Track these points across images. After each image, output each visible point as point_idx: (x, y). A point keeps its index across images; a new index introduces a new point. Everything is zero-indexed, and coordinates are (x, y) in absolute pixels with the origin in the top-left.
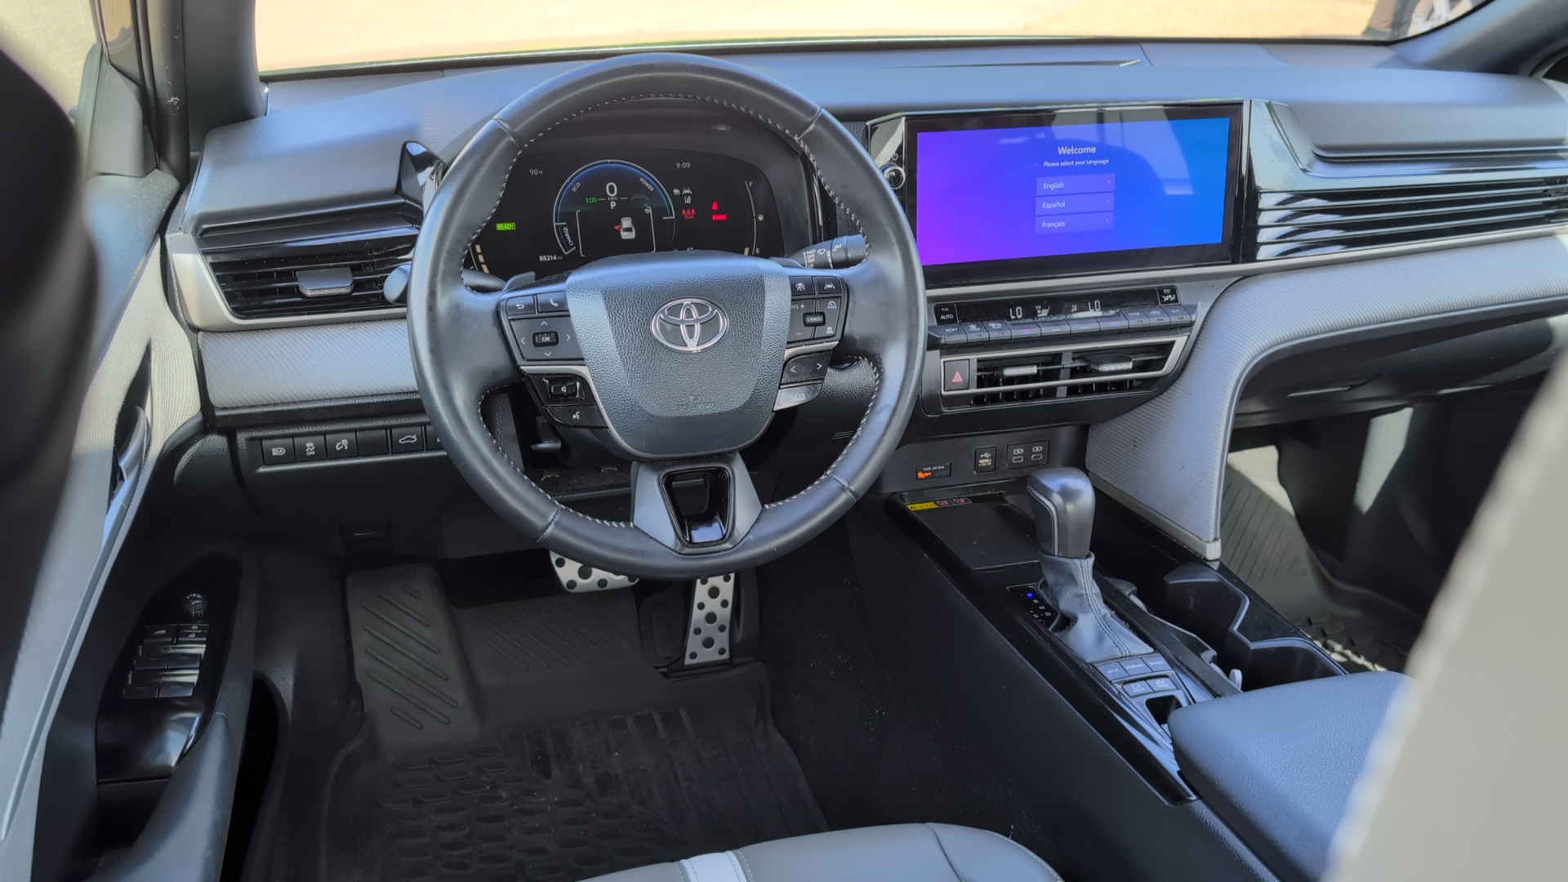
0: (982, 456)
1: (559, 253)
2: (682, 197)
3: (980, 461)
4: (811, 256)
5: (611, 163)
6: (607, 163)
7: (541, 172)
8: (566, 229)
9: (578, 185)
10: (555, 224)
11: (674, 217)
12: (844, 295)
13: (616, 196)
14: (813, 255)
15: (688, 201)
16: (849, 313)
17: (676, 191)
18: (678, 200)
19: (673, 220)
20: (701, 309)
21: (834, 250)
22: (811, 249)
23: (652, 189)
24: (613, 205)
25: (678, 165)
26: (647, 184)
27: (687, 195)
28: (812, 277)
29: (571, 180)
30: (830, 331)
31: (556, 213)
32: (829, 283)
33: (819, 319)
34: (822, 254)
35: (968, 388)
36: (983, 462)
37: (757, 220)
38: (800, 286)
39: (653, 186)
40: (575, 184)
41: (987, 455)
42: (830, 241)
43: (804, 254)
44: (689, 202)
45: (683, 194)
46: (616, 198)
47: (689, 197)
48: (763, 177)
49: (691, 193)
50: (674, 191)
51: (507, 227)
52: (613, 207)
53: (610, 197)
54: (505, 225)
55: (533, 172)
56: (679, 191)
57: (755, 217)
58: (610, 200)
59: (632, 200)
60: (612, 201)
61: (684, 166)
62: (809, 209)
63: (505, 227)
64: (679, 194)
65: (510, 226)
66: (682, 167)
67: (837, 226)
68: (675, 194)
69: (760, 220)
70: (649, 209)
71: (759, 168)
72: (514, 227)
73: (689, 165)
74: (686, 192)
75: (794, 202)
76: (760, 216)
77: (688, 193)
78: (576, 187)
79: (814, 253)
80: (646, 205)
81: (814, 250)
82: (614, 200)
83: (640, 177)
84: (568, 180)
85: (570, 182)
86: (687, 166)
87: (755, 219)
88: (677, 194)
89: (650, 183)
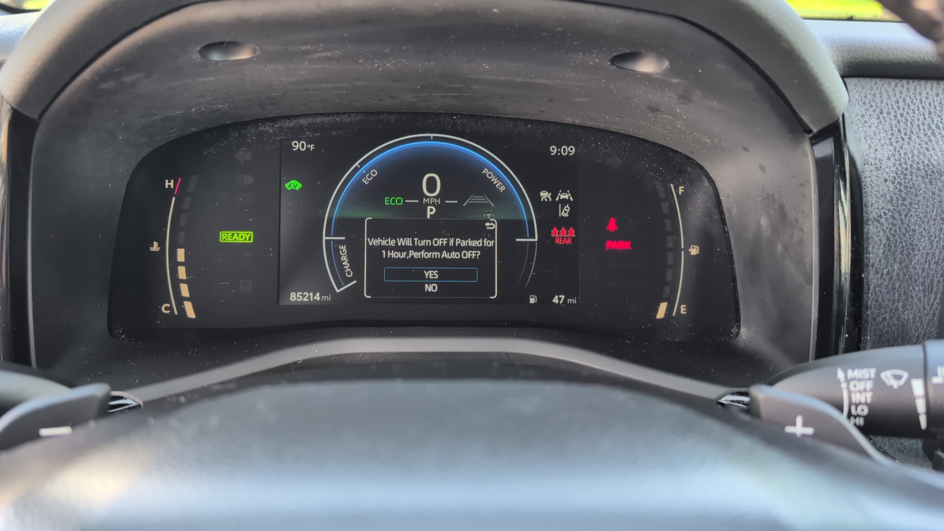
1: (326, 289)
2: (553, 206)
4: (861, 386)
5: (435, 139)
6: (428, 139)
7: (312, 147)
8: (343, 248)
9: (374, 173)
10: (324, 238)
11: (536, 240)
13: (437, 197)
14: (869, 385)
15: (565, 212)
17: (545, 195)
18: (547, 212)
19: (535, 242)
21: (935, 380)
23: (502, 189)
24: (431, 211)
25: (553, 150)
26: (495, 180)
27: (564, 202)
29: (362, 164)
31: (330, 219)
34: (895, 384)
37: (687, 253)
39: (504, 184)
40: (368, 171)
43: (840, 375)
44: (566, 215)
45: (557, 199)
46: (437, 200)
47: (567, 206)
48: (706, 180)
49: (572, 199)
50: (542, 194)
51: (237, 238)
52: (431, 215)
53: (427, 197)
54: (236, 235)
55: (297, 146)
56: (550, 194)
57: (683, 250)
58: (426, 203)
59: (464, 205)
60: (430, 205)
61: (565, 152)
62: (818, 250)
63: (234, 238)
64: (550, 200)
65: (242, 237)
66: (560, 152)
67: (873, 266)
68: (542, 200)
69: (692, 254)
70: (494, 223)
71: (699, 163)
72: (250, 239)
73: (574, 151)
74: (562, 197)
75: (775, 230)
76: (693, 248)
77: (567, 198)
78: (369, 177)
79: (870, 379)
80: (489, 215)
81: (873, 371)
82: (433, 204)
83: (484, 166)
84: (357, 164)
85: (361, 167)
86: (569, 153)
87: (683, 252)
88: (546, 200)
89: (500, 179)
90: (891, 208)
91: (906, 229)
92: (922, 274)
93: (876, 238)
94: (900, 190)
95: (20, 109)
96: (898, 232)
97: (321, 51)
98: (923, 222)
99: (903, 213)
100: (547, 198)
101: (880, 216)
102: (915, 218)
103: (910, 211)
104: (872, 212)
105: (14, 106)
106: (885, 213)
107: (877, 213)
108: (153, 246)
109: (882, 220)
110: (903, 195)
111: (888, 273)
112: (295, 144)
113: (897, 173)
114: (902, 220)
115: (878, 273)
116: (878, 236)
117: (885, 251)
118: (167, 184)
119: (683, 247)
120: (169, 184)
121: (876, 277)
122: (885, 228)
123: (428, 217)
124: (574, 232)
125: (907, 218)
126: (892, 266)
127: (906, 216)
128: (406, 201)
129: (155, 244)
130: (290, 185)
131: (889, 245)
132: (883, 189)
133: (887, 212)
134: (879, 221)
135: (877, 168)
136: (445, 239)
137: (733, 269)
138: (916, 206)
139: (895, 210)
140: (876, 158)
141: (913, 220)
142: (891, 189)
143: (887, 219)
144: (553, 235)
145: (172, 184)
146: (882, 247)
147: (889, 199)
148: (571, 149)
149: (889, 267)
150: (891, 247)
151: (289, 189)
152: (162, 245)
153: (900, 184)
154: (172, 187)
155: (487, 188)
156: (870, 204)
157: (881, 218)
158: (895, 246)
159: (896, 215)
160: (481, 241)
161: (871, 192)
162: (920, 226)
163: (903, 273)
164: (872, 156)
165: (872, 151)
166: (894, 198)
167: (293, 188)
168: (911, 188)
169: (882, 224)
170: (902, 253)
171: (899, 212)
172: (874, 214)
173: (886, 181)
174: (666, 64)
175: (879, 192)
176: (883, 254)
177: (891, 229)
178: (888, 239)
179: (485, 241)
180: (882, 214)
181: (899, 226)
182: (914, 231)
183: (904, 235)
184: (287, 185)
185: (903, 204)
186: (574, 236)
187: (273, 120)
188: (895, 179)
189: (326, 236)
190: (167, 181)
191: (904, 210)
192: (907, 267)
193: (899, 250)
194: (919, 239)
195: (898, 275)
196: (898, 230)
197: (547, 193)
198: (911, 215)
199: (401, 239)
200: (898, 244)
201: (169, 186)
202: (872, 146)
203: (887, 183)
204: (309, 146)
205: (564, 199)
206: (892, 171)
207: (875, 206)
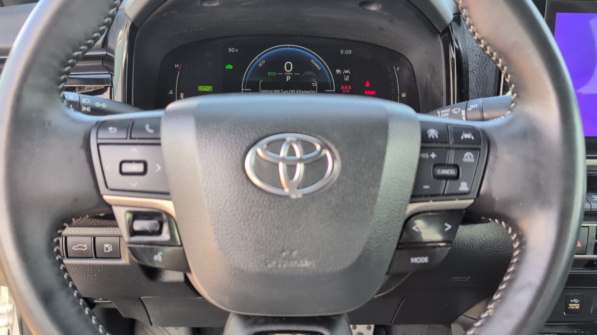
0: (572, 301)
2: (342, 76)
3: (570, 305)
4: (445, 115)
5: (290, 47)
6: (288, 47)
7: (237, 51)
9: (264, 62)
11: (333, 90)
12: (483, 147)
13: (291, 72)
14: (448, 114)
15: (347, 79)
16: (488, 168)
17: (338, 71)
18: (339, 78)
20: (307, 147)
21: (469, 109)
22: (445, 109)
23: (319, 68)
24: (288, 78)
25: (342, 52)
26: (316, 65)
27: (347, 74)
28: (447, 125)
29: (258, 58)
30: (464, 187)
31: (245, 81)
32: (467, 132)
33: (452, 172)
34: (456, 113)
35: (585, 254)
36: (572, 306)
37: (401, 96)
38: (433, 133)
39: (320, 66)
40: (261, 61)
41: (576, 300)
42: (466, 102)
43: (439, 112)
45: (343, 73)
46: (291, 73)
47: (348, 76)
48: (408, 63)
49: (350, 73)
50: (337, 71)
51: (205, 89)
52: (288, 80)
53: (286, 72)
54: (205, 88)
55: (231, 50)
56: (340, 71)
57: (399, 95)
58: (286, 75)
59: (303, 75)
60: (288, 75)
61: (347, 53)
62: (445, 82)
63: (204, 89)
64: (341, 73)
65: (208, 88)
66: (345, 53)
67: (471, 90)
68: (337, 73)
69: (403, 96)
70: (316, 83)
71: (405, 56)
72: (211, 89)
73: (351, 52)
74: (346, 72)
75: (432, 78)
76: (403, 94)
77: (348, 73)
78: (262, 63)
79: (448, 112)
80: (314, 80)
81: (449, 110)
82: (289, 75)
83: (312, 59)
84: (256, 58)
85: (258, 59)
86: (349, 53)
87: (399, 96)
88: (339, 73)
89: (318, 64)
90: (478, 66)
91: (484, 75)
92: (491, 94)
93: (472, 79)
94: (482, 59)
95: (134, 23)
96: (481, 76)
97: (246, 2)
98: (492, 72)
99: (483, 69)
100: (339, 72)
101: (474, 70)
102: (489, 71)
103: (486, 68)
104: (470, 68)
105: (133, 21)
106: (476, 69)
107: (472, 69)
108: (170, 92)
109: (475, 72)
110: (484, 61)
111: (477, 93)
112: (230, 49)
113: (481, 53)
114: (483, 71)
115: (473, 93)
116: (473, 78)
117: (476, 84)
118: (176, 66)
119: (399, 94)
120: (177, 66)
121: (472, 95)
122: (476, 75)
123: (287, 81)
124: (351, 87)
125: (485, 71)
126: (479, 90)
127: (485, 70)
128: (278, 74)
129: (171, 91)
130: (228, 67)
131: (477, 82)
132: (475, 59)
133: (476, 68)
134: (473, 72)
135: (473, 50)
136: (294, 90)
137: (419, 100)
138: (489, 66)
139: (480, 67)
140: (472, 47)
141: (487, 72)
142: (478, 59)
143: (476, 71)
144: (342, 89)
145: (178, 66)
146: (474, 82)
147: (477, 63)
148: (350, 51)
149: (477, 91)
150: (478, 82)
151: (227, 68)
152: (174, 92)
153: (482, 57)
154: (178, 67)
155: (313, 68)
156: (469, 65)
157: (474, 71)
158: (480, 82)
159: (480, 69)
160: (310, 91)
161: (470, 60)
162: (490, 74)
163: (484, 93)
164: (471, 45)
165: (471, 43)
166: (480, 63)
167: (229, 68)
168: (487, 58)
169: (474, 73)
170: (483, 85)
171: (482, 68)
172: (471, 69)
173: (476, 55)
174: (381, 6)
175: (473, 60)
176: (475, 85)
177: (478, 75)
178: (477, 79)
179: (312, 91)
180: (475, 69)
181: (482, 74)
182: (488, 76)
183: (484, 78)
184: (226, 67)
185: (483, 65)
186: (351, 89)
187: (221, 38)
188: (480, 55)
189: (243, 89)
190: (176, 65)
191: (484, 67)
192: (485, 91)
193: (482, 84)
194: (490, 79)
195: (481, 94)
196: (481, 75)
197: (339, 70)
198: (487, 69)
199: (275, 90)
200: (481, 81)
201: (177, 67)
202: (471, 42)
203: (477, 56)
204: (236, 50)
205: (346, 73)
206: (479, 52)
207: (471, 66)
